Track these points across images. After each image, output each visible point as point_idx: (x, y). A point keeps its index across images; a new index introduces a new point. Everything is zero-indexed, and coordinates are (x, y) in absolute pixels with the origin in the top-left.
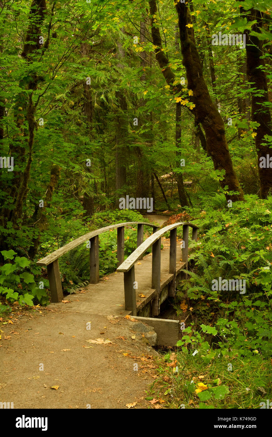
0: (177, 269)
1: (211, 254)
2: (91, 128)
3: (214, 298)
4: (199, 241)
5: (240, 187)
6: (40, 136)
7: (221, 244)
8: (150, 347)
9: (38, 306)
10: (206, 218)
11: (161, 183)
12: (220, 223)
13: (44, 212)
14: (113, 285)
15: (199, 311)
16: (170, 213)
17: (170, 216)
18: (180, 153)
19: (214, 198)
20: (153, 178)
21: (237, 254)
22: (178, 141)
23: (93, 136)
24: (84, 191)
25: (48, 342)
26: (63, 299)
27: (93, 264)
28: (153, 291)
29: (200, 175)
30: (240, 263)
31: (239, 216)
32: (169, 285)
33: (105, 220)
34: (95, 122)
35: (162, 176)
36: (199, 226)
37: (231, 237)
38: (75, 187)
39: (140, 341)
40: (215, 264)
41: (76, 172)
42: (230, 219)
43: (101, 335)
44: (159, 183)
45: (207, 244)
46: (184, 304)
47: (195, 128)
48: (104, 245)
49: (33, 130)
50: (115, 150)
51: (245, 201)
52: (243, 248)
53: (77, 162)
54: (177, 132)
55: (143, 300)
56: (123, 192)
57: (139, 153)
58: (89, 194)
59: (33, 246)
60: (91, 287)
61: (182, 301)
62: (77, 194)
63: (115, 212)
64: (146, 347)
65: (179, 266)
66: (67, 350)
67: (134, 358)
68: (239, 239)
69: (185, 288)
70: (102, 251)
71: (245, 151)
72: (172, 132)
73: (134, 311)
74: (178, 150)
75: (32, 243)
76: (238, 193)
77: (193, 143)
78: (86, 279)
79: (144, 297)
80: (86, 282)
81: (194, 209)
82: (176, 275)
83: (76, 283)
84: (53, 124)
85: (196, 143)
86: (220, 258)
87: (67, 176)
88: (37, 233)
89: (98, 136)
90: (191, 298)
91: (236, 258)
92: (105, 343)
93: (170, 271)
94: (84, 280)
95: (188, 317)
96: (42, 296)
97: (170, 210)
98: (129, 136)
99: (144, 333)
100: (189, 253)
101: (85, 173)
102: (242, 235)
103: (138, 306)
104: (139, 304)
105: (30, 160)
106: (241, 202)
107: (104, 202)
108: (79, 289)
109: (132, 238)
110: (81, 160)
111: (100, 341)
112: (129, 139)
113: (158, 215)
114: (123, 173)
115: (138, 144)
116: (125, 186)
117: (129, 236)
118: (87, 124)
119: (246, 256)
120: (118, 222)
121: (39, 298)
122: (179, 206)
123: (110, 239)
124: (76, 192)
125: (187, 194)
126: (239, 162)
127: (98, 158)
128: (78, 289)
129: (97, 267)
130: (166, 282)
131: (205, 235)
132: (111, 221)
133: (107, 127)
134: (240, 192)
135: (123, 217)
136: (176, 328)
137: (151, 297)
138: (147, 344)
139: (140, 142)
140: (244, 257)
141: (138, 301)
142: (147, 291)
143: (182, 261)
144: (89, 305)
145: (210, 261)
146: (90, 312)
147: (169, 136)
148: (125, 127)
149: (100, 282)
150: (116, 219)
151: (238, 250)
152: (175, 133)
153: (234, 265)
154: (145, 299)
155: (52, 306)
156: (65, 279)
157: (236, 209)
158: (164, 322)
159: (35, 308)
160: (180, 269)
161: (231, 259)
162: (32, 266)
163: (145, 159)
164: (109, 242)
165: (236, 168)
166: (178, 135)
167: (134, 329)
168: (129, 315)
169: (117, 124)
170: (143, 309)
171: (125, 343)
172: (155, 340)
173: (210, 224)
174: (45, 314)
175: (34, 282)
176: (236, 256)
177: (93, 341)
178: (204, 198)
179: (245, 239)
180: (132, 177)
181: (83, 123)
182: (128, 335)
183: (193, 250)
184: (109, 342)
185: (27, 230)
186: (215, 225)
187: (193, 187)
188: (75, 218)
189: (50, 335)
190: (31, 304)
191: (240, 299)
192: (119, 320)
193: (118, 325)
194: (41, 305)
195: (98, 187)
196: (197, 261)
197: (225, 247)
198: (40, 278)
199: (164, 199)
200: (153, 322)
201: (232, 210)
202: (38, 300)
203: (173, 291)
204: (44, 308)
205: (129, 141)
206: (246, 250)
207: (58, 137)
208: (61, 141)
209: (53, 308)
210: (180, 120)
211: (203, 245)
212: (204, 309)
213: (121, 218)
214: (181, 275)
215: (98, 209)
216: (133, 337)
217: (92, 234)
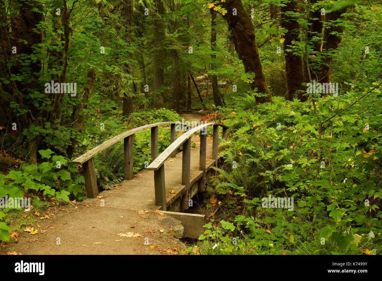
0: (207, 166)
1: (239, 153)
2: (130, 31)
3: (240, 193)
4: (229, 140)
5: (268, 90)
6: (76, 41)
7: (248, 143)
8: (177, 240)
9: (74, 201)
10: (236, 118)
11: (197, 84)
12: (248, 123)
13: (81, 112)
14: (147, 181)
15: (227, 205)
16: (205, 112)
17: (204, 115)
18: (215, 56)
19: (245, 99)
20: (189, 79)
21: (263, 152)
22: (213, 45)
23: (132, 39)
24: (123, 91)
25: (81, 236)
26: (97, 195)
27: (127, 162)
28: (183, 187)
29: (234, 77)
30: (266, 160)
31: (267, 117)
32: (199, 181)
33: (143, 119)
34: (134, 26)
35: (199, 78)
36: (229, 125)
37: (258, 136)
38: (114, 88)
39: (168, 234)
40: (243, 162)
41: (115, 74)
42: (258, 119)
43: (132, 229)
44: (195, 84)
45: (236, 143)
46: (213, 198)
47: (229, 32)
48: (140, 143)
49: (68, 35)
50: (153, 52)
51: (273, 103)
52: (269, 147)
53: (117, 64)
54: (212, 36)
55: (173, 196)
56: (161, 92)
57: (176, 55)
58: (128, 94)
59: (71, 144)
60: (126, 183)
61: (212, 195)
62: (117, 94)
63: (153, 111)
64: (174, 240)
65: (209, 163)
66: (99, 243)
67: (160, 251)
68: (266, 139)
69: (214, 184)
70: (139, 148)
71: (275, 55)
72: (208, 35)
73: (164, 206)
74: (213, 53)
75: (70, 142)
76: (266, 95)
77: (227, 46)
78: (121, 175)
79: (174, 193)
80: (121, 179)
81: (226, 109)
82: (206, 171)
83: (111, 179)
84: (90, 29)
85: (230, 46)
86: (247, 156)
87: (107, 77)
88: (74, 133)
89: (136, 39)
90: (220, 193)
91: (262, 156)
92: (134, 236)
93: (200, 168)
94: (119, 177)
95: (216, 210)
96: (78, 192)
97: (205, 109)
98: (166, 39)
99: (172, 226)
100: (219, 151)
101: (123, 74)
102: (268, 135)
103: (167, 202)
104: (168, 200)
105: (66, 64)
106: (269, 103)
107: (142, 102)
108: (114, 185)
109: (166, 137)
110: (121, 62)
111: (130, 234)
112: (166, 42)
113: (194, 114)
114: (160, 74)
115: (174, 47)
116: (163, 87)
117: (163, 134)
118: (126, 27)
119: (271, 154)
120: (155, 121)
121: (75, 194)
122: (214, 105)
123: (145, 137)
124: (115, 92)
125: (221, 95)
126: (270, 65)
127: (136, 60)
128: (112, 186)
129: (132, 164)
130: (196, 178)
131: (234, 134)
132: (149, 120)
133: (146, 30)
134: (268, 94)
135: (160, 116)
136: (202, 222)
137: (181, 193)
138: (175, 237)
139: (177, 45)
140: (269, 155)
141: (168, 197)
142: (178, 187)
143: (212, 159)
144: (122, 201)
145: (238, 158)
146: (122, 207)
147: (205, 39)
148: (162, 31)
149: (134, 178)
150: (154, 117)
151: (263, 149)
152: (211, 37)
153: (260, 163)
154: (175, 195)
155: (87, 201)
156: (101, 176)
157: (264, 110)
158: (191, 216)
159: (71, 203)
160: (210, 166)
161: (258, 157)
162: (69, 164)
163: (182, 61)
164: (145, 140)
165: (266, 71)
166: (214, 39)
167: (162, 223)
168: (159, 210)
169: (155, 28)
170: (173, 204)
171: (153, 236)
172: (182, 233)
173: (240, 124)
174: (80, 209)
175: (71, 179)
176: (261, 155)
177: (124, 235)
178: (236, 99)
179: (271, 139)
180: (170, 78)
181: (122, 27)
182: (156, 229)
183: (223, 149)
184: (139, 235)
185: (65, 130)
186: (244, 125)
187: (227, 88)
188: (115, 116)
189: (84, 229)
190: (67, 200)
191: (265, 194)
192: (149, 215)
193: (148, 219)
194: (77, 201)
195: (138, 87)
196: (226, 159)
197: (251, 146)
198: (77, 175)
199: (199, 98)
200: (181, 217)
201: (260, 111)
202: (74, 196)
203: (203, 186)
204: (80, 203)
205: (166, 44)
206: (271, 149)
207: (95, 42)
208: (98, 46)
209: (89, 204)
210: (215, 25)
211: (233, 144)
212: (231, 203)
213: (159, 117)
214: (211, 171)
215: (137, 109)
216: (162, 231)
217: (126, 134)
